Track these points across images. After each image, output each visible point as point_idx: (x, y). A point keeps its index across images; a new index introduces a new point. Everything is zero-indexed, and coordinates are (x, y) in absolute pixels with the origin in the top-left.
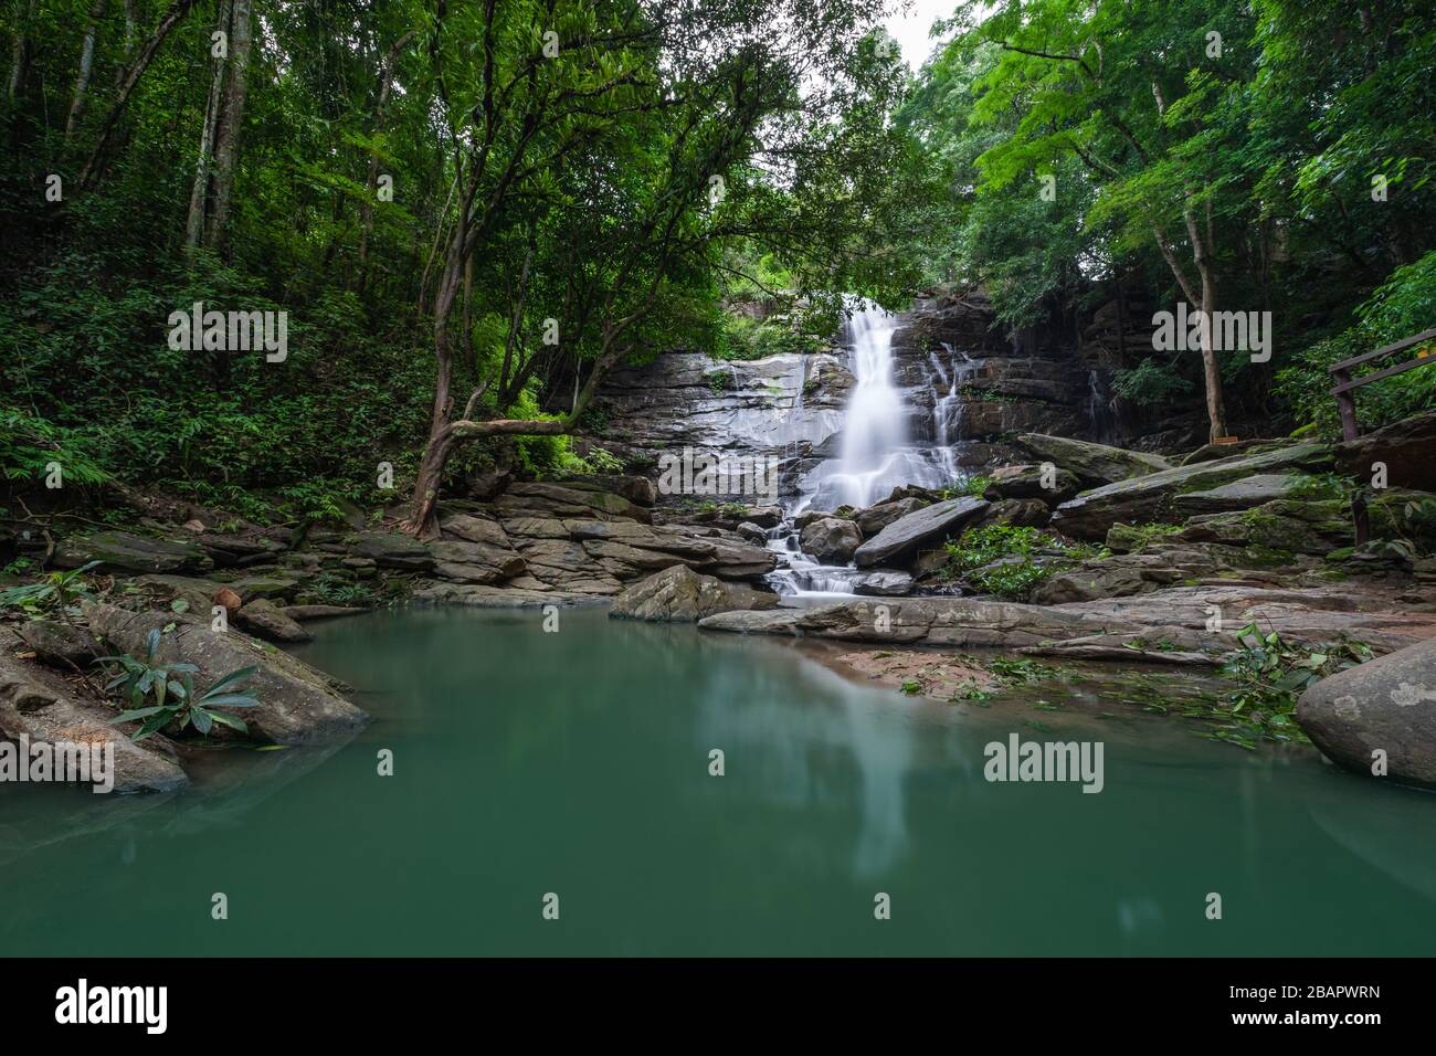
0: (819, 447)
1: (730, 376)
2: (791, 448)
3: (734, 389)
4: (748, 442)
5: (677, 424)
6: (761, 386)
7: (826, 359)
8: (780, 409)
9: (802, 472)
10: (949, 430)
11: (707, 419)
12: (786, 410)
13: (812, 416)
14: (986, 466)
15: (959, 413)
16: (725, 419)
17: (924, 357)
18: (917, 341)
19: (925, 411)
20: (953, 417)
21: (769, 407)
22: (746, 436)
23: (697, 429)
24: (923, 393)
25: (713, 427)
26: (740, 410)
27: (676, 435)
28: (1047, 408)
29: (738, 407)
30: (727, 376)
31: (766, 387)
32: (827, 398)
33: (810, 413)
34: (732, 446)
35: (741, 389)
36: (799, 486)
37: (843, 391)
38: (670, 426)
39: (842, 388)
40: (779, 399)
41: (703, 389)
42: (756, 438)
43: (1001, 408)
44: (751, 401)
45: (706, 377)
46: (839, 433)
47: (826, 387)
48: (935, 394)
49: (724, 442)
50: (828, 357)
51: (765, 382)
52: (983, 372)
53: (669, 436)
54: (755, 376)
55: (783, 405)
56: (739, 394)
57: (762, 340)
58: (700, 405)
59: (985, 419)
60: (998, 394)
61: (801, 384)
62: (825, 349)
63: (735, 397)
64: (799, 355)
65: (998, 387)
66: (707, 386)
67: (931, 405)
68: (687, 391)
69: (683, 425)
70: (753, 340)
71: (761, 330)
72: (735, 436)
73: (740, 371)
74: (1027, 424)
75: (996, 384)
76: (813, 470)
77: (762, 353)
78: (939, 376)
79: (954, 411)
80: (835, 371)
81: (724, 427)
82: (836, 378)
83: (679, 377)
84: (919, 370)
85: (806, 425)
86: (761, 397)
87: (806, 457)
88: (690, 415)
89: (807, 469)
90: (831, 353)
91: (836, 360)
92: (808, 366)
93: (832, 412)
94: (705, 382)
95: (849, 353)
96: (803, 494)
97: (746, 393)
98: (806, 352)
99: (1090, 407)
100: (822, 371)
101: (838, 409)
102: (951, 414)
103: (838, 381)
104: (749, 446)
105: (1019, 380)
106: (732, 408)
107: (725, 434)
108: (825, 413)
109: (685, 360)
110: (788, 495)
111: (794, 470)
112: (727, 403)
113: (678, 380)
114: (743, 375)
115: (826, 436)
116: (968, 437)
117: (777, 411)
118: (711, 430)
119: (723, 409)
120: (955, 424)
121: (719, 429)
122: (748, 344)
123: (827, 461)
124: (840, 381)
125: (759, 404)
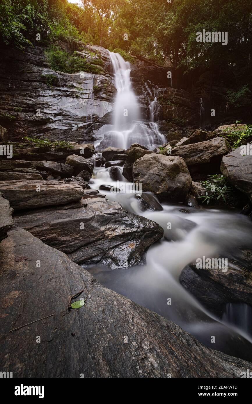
0: (102, 118)
1: (57, 78)
2: (89, 117)
3: (59, 86)
4: (68, 113)
5: (29, 100)
6: (73, 86)
7: (103, 77)
8: (83, 98)
9: (95, 129)
10: (155, 116)
11: (45, 99)
12: (86, 100)
13: (98, 103)
14: (169, 131)
15: (159, 108)
16: (55, 100)
17: (143, 84)
18: (140, 76)
19: (145, 107)
20: (157, 110)
21: (77, 97)
22: (67, 110)
23: (40, 104)
24: (144, 98)
25: (49, 104)
26: (63, 97)
27: (28, 105)
28: (187, 110)
29: (62, 96)
30: (55, 78)
31: (75, 87)
32: (104, 96)
33: (96, 103)
34: (60, 114)
35: (63, 86)
36: (94, 136)
37: (111, 94)
38: (24, 101)
39: (111, 92)
40: (82, 94)
41: (42, 84)
42: (72, 111)
43: (173, 108)
44: (68, 93)
45: (43, 77)
46: (111, 112)
47: (103, 91)
48: (149, 99)
49: (55, 112)
50: (104, 76)
51: (75, 84)
52: (166, 92)
53: (24, 106)
54: (69, 81)
55: (84, 97)
56: (62, 89)
57: (71, 64)
58: (41, 92)
59: (168, 112)
60: (172, 102)
61: (91, 88)
62: (102, 73)
63: (59, 90)
64: (91, 74)
65: (173, 99)
66: (44, 82)
67: (148, 104)
68: (33, 83)
69: (32, 101)
70: (68, 63)
71: (71, 58)
72: (61, 109)
73: (62, 77)
74: (181, 116)
75: (172, 98)
76: (100, 129)
77: (72, 70)
78: (149, 93)
79: (157, 107)
80: (108, 83)
81: (55, 105)
82: (108, 87)
83: (28, 75)
84: (141, 89)
85: (95, 107)
86: (73, 92)
87: (96, 123)
88: (36, 96)
89: (97, 128)
90: (105, 75)
91: (107, 78)
92: (95, 80)
93: (107, 103)
94: (43, 80)
95: (112, 77)
96: (96, 140)
97: (65, 89)
98: (93, 73)
99: (200, 111)
100: (102, 83)
101: (110, 102)
102: (155, 108)
103: (109, 88)
104: (69, 115)
105: (179, 97)
106: (59, 95)
107: (55, 108)
108: (104, 103)
109: (31, 67)
110: (89, 140)
111: (91, 128)
112: (55, 93)
113: (28, 76)
114: (63, 79)
115: (105, 113)
116: (161, 119)
117: (81, 100)
118: (48, 105)
119: (54, 95)
120: (157, 113)
121: (52, 105)
122: (65, 65)
123: (106, 125)
124: (110, 88)
125: (72, 95)
